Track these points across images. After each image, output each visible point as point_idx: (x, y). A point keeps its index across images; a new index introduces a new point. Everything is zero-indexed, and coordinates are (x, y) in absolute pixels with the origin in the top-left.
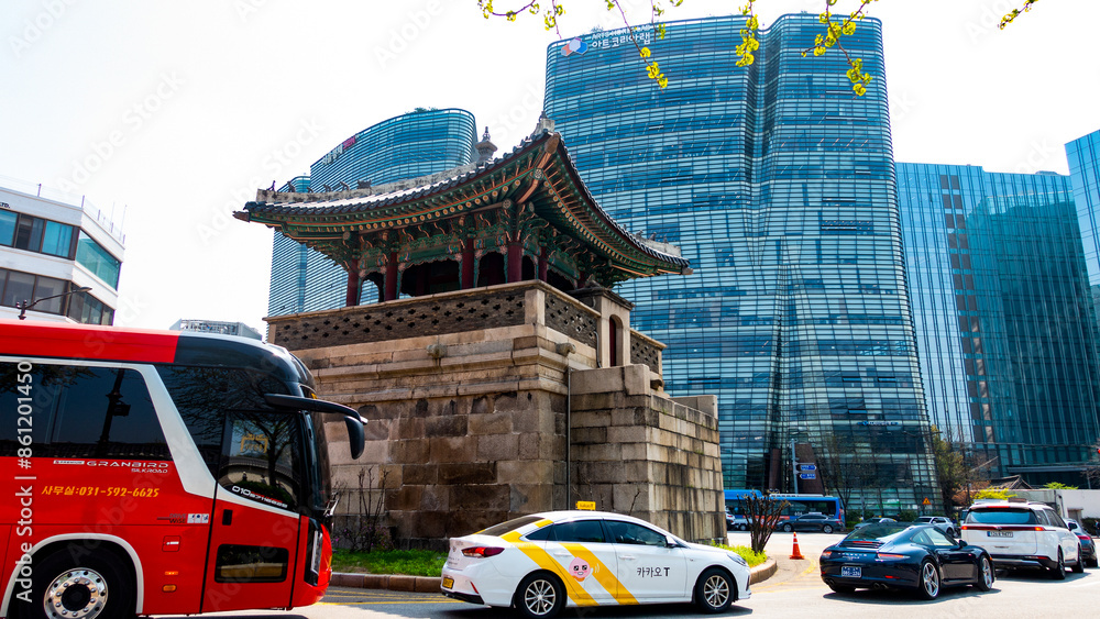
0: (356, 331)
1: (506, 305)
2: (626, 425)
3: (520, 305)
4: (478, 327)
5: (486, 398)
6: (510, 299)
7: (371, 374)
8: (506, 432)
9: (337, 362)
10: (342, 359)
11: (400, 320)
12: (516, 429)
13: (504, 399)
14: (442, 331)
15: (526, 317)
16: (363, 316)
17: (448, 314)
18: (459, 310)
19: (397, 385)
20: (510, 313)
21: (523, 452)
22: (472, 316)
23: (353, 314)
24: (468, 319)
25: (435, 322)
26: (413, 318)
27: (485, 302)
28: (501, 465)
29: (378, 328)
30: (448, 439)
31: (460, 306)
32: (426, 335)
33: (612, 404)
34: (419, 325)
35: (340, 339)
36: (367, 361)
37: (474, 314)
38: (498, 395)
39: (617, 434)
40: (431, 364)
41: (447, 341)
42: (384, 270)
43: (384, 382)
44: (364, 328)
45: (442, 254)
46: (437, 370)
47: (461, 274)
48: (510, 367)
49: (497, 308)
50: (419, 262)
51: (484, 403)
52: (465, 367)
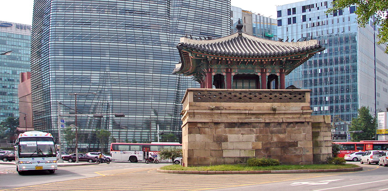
0: (235, 98)
1: (299, 96)
3: (304, 96)
4: (288, 102)
5: (293, 123)
6: (300, 94)
7: (246, 114)
8: (301, 133)
9: (228, 109)
10: (230, 107)
11: (255, 96)
12: (304, 132)
13: (299, 124)
14: (274, 102)
15: (306, 101)
16: (238, 93)
17: (276, 96)
18: (280, 96)
19: (256, 118)
20: (300, 99)
21: (307, 139)
23: (233, 92)
24: (284, 99)
25: (271, 98)
26: (261, 96)
27: (291, 94)
28: (299, 143)
29: (245, 98)
30: (279, 135)
31: (281, 94)
32: (267, 102)
33: (321, 126)
34: (264, 98)
35: (228, 100)
36: (241, 109)
37: (286, 97)
38: (297, 123)
39: (322, 134)
40: (272, 112)
41: (276, 105)
42: (224, 74)
43: (250, 116)
44: (239, 97)
45: (252, 72)
46: (274, 114)
47: (260, 80)
48: (301, 115)
49: (295, 96)
50: (241, 73)
51: (292, 125)
52: (285, 114)
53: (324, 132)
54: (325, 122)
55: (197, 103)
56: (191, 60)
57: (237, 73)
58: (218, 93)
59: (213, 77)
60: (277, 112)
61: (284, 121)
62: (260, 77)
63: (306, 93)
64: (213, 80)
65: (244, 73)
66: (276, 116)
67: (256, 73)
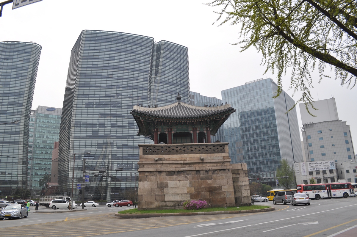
0: (173, 151)
1: (220, 148)
2: (243, 177)
3: (224, 148)
4: (212, 153)
5: (217, 171)
6: (221, 147)
7: (181, 163)
8: (223, 179)
9: (168, 159)
10: (169, 158)
11: (188, 149)
12: (226, 178)
13: (222, 171)
14: (202, 153)
15: (226, 151)
16: (175, 147)
17: (203, 149)
18: (206, 148)
19: (189, 167)
20: (221, 150)
21: (229, 183)
22: (211, 150)
23: (172, 146)
24: (209, 151)
25: (200, 151)
26: (192, 149)
27: (214, 147)
28: (223, 187)
29: (181, 151)
30: (207, 181)
31: (207, 147)
32: (197, 154)
33: (239, 172)
34: (194, 151)
35: (168, 153)
36: (178, 160)
37: (211, 149)
38: (220, 170)
39: (241, 179)
40: (201, 161)
41: (203, 156)
42: (167, 133)
43: (185, 165)
44: (176, 150)
45: (187, 131)
46: (203, 163)
47: (192, 137)
48: (223, 163)
49: (218, 148)
50: (179, 132)
51: (216, 172)
52: (210, 163)
53: (243, 178)
54: (242, 169)
55: (146, 156)
56: (143, 123)
57: (175, 132)
58: (161, 147)
59: (158, 135)
60: (204, 161)
61: (210, 169)
62: (192, 135)
63: (225, 146)
64: (158, 138)
65: (181, 131)
66: (204, 165)
67: (189, 132)
